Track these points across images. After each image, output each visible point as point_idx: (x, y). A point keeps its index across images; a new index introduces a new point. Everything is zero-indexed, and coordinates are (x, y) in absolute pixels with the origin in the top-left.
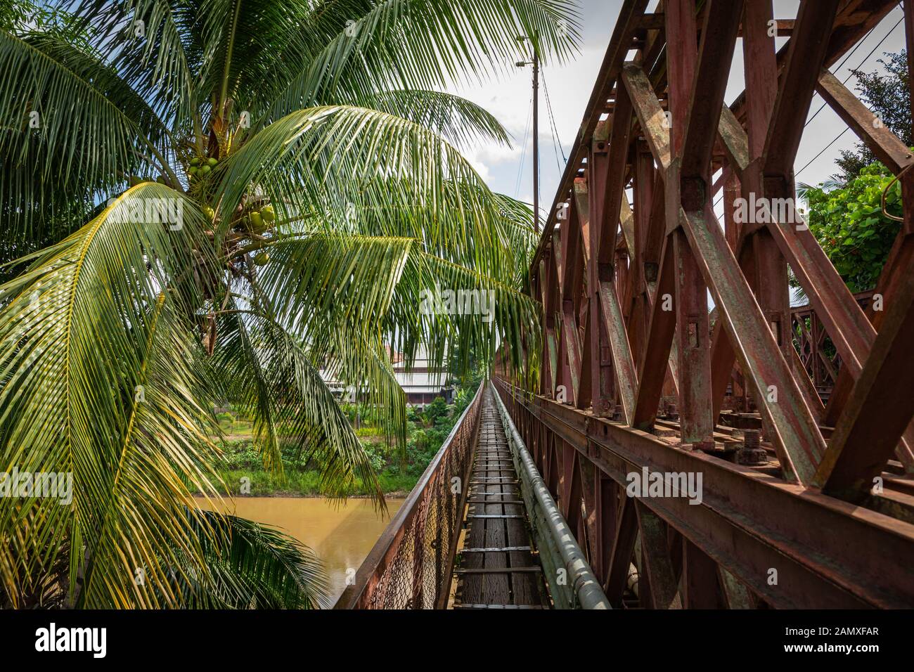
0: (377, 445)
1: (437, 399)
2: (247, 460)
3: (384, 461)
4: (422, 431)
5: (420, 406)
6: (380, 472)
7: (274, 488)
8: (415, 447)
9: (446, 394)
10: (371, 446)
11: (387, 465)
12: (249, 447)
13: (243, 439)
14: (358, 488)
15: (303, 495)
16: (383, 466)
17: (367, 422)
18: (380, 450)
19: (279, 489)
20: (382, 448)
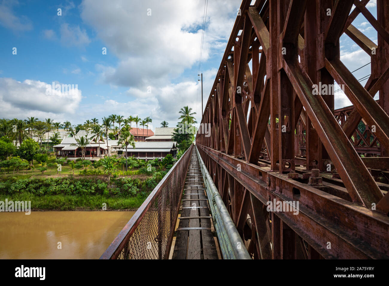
0: (134, 180)
1: (168, 155)
2: (62, 189)
3: (138, 189)
4: (159, 173)
5: (160, 158)
6: (136, 195)
7: (75, 206)
8: (154, 182)
9: (173, 153)
10: (131, 181)
11: (140, 191)
12: (64, 182)
13: (62, 177)
14: (122, 205)
15: (91, 210)
16: (137, 192)
17: (130, 167)
18: (136, 183)
19: (78, 206)
20: (137, 182)
